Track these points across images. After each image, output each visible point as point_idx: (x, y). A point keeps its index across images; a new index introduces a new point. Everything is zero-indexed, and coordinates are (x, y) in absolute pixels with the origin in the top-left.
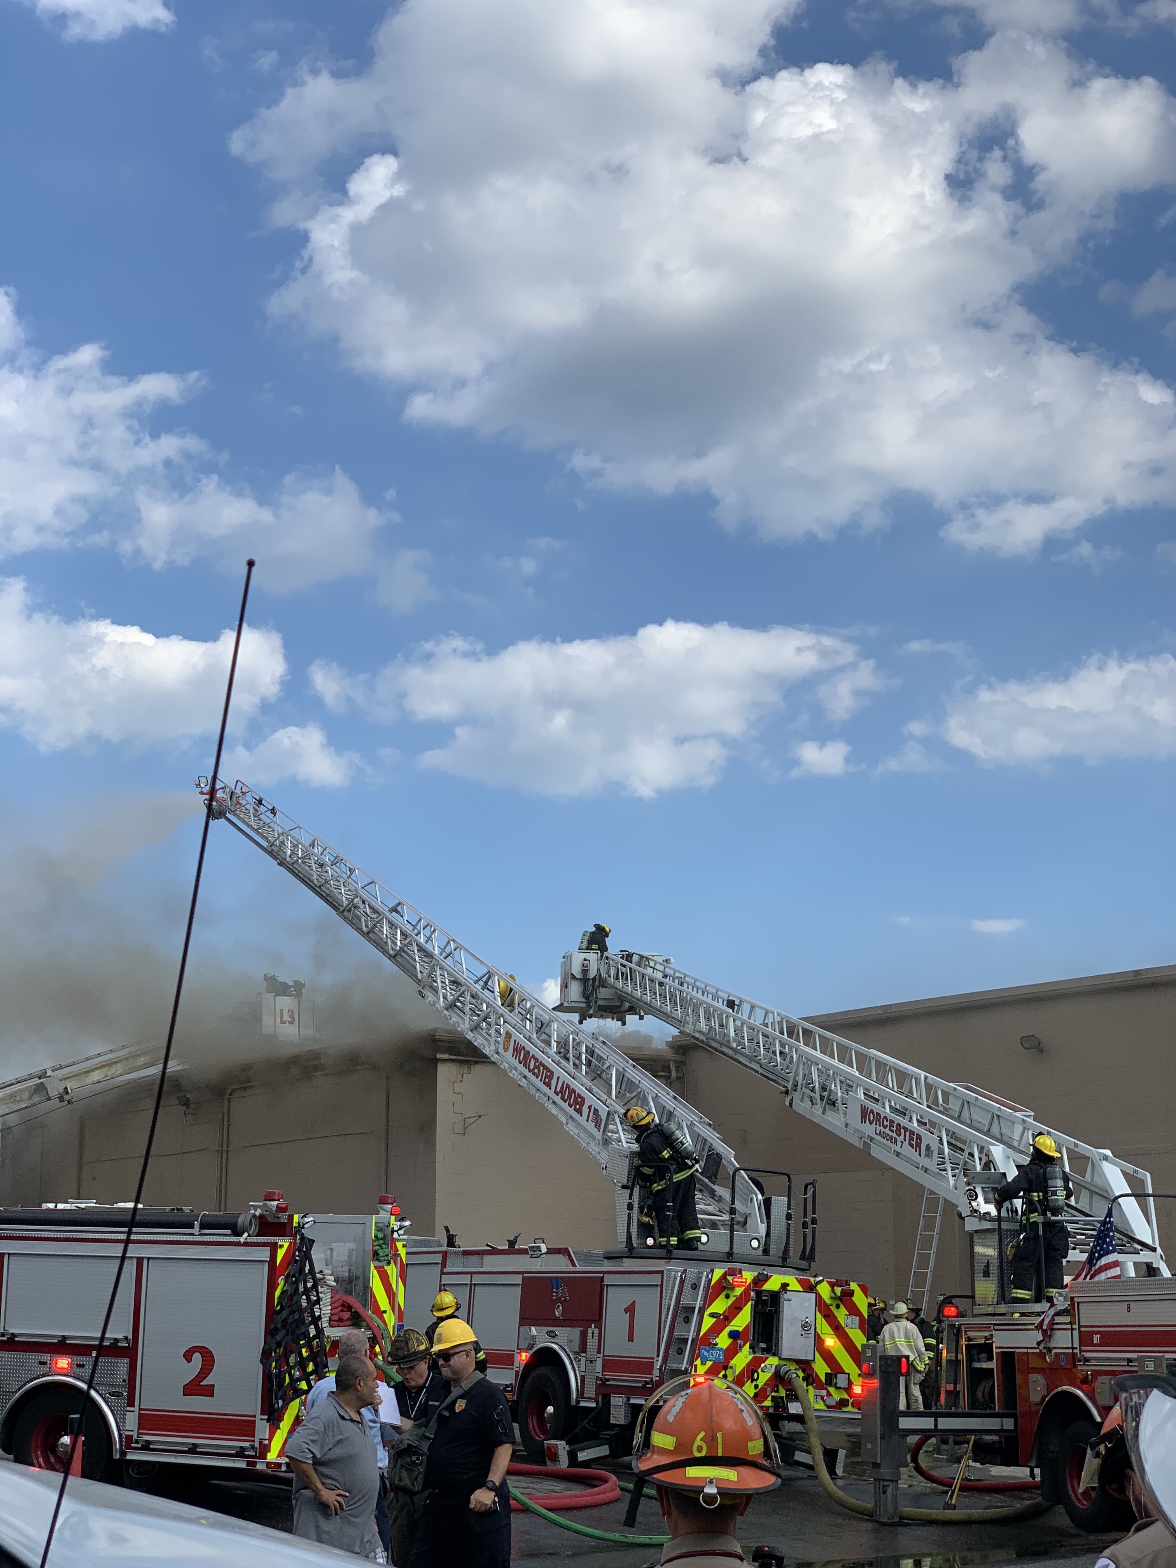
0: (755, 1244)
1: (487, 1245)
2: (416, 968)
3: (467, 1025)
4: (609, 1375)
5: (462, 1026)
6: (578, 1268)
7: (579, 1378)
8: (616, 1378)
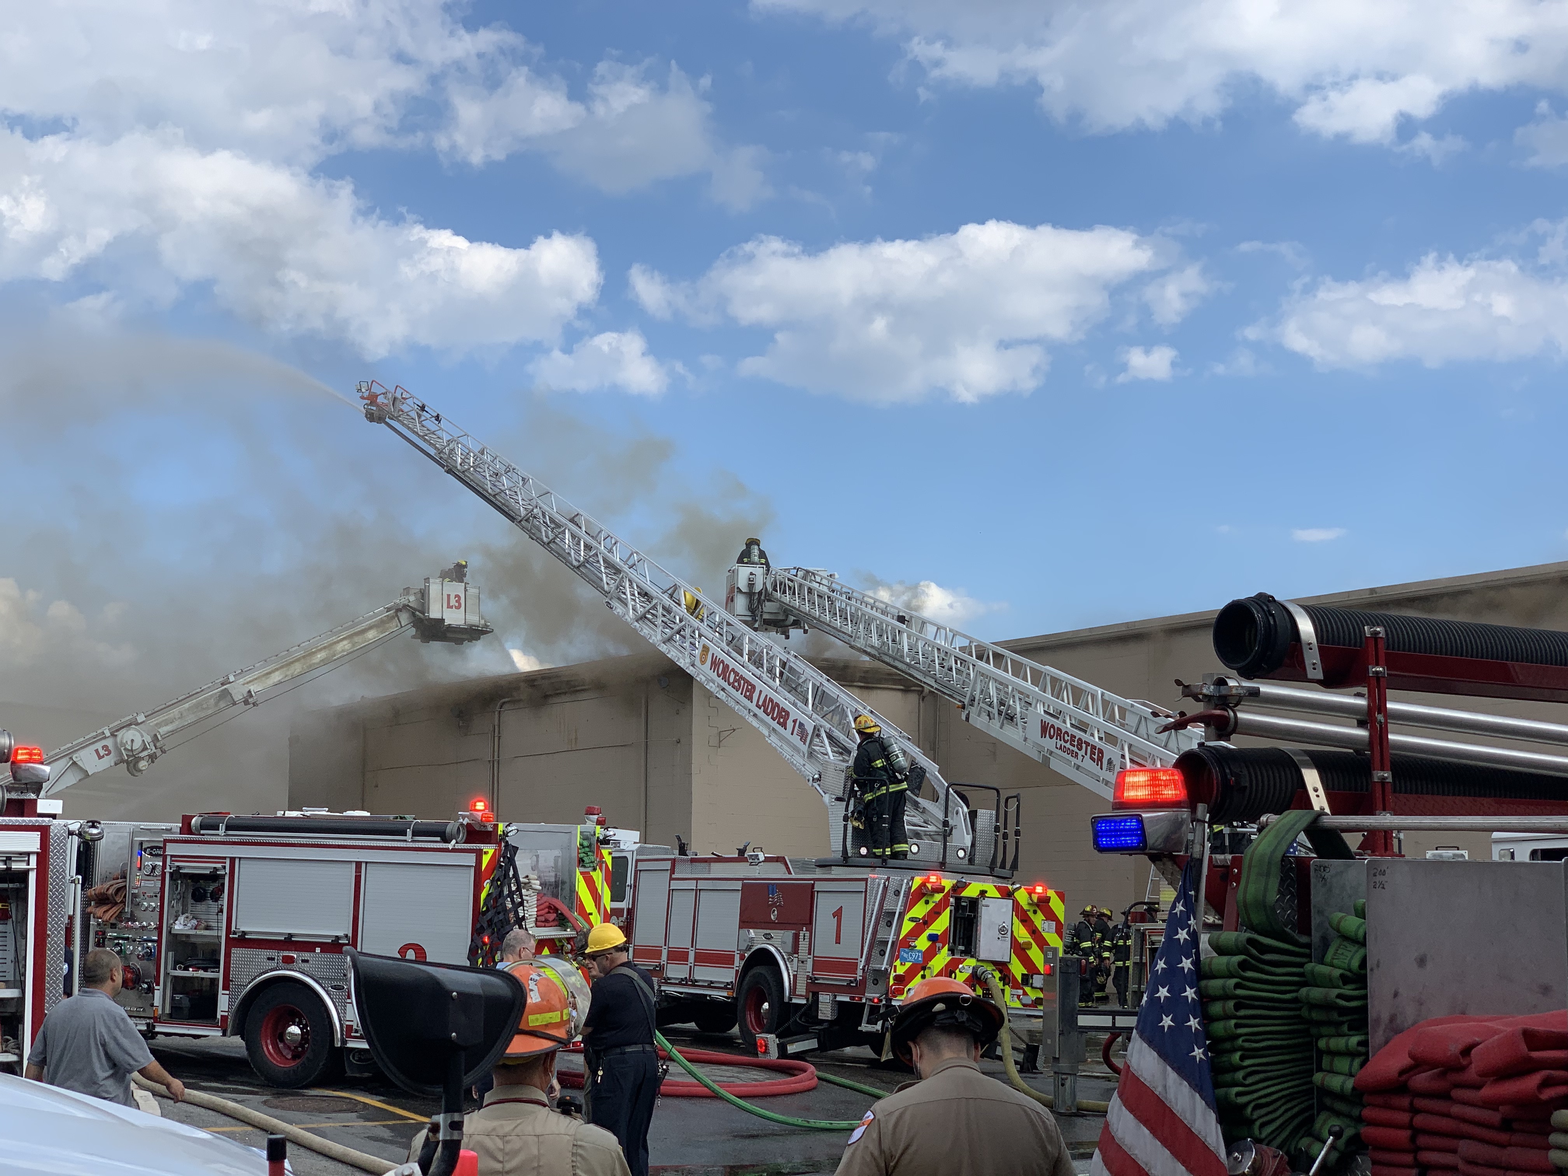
0: (961, 854)
1: (713, 854)
2: (602, 580)
3: (659, 637)
4: (818, 974)
5: (653, 638)
6: (793, 876)
7: (792, 977)
8: (825, 977)
